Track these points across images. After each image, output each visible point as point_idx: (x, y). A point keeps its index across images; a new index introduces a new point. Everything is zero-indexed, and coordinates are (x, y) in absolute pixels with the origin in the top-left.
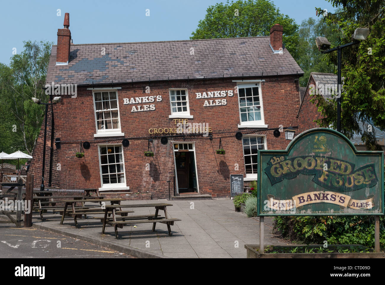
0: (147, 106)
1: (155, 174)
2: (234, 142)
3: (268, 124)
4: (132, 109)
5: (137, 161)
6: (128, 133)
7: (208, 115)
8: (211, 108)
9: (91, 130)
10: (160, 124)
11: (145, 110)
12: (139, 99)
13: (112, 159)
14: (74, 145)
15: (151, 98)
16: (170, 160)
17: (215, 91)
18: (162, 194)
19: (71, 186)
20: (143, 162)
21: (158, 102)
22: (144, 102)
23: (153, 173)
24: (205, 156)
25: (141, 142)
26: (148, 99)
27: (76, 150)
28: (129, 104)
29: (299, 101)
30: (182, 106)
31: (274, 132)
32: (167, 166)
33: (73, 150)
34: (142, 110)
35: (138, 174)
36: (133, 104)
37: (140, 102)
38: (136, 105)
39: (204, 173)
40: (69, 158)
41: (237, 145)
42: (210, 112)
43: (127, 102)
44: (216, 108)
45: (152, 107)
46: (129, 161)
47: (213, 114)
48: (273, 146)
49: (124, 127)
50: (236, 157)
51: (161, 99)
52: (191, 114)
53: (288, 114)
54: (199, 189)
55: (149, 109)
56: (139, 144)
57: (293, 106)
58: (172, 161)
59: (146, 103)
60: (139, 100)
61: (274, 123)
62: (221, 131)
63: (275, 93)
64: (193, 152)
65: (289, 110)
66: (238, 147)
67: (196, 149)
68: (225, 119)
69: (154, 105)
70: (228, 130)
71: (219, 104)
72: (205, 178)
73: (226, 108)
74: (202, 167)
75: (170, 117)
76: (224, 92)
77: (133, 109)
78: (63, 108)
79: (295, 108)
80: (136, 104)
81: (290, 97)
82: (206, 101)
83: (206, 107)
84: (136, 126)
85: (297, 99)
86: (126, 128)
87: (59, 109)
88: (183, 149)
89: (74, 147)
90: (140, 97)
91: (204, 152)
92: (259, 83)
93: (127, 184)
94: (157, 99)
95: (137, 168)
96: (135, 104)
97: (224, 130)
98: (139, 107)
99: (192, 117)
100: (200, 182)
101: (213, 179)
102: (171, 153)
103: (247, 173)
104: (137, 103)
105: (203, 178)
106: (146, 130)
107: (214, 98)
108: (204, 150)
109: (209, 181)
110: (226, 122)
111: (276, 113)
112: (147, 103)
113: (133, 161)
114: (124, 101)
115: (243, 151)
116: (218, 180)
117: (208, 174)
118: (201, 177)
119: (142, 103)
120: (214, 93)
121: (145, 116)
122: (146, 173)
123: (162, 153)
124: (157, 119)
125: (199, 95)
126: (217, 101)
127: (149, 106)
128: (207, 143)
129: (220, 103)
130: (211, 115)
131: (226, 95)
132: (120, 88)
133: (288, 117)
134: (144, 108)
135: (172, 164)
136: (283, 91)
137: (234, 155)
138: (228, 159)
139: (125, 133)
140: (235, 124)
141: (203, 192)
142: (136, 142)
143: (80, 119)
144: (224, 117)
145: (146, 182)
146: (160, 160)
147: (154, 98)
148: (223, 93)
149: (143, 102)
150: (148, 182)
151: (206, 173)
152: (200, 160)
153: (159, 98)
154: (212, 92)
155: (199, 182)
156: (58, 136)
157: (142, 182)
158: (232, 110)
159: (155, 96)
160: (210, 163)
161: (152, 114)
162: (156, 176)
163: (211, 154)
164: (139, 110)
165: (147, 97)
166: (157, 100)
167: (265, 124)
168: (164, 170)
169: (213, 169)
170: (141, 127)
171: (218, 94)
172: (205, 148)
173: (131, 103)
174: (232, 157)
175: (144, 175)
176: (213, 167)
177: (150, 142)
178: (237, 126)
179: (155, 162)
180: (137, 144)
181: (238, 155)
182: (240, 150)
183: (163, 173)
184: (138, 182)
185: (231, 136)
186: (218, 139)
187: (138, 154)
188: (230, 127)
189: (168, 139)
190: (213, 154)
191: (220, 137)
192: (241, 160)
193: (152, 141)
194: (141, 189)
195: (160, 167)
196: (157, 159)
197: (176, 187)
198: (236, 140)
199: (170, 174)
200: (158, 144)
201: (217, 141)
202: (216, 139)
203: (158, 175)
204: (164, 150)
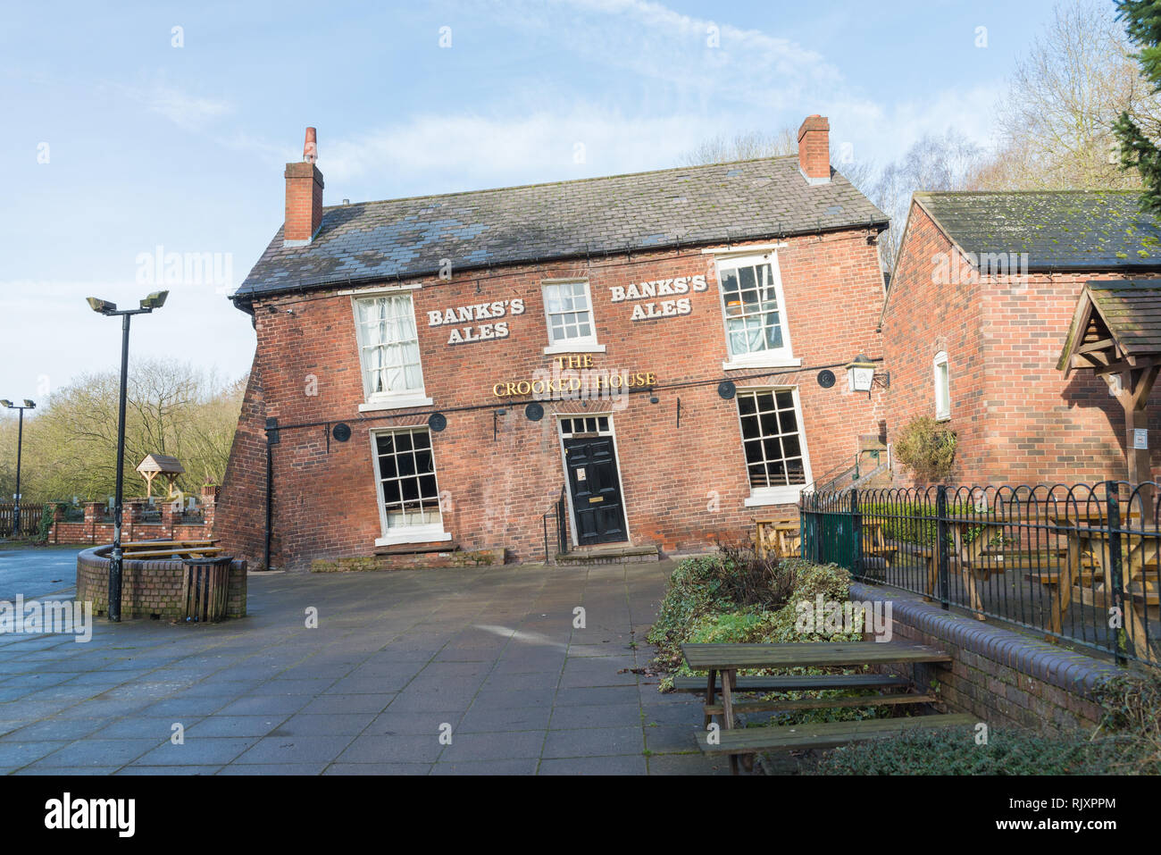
0: (486, 328)
1: (515, 498)
2: (716, 408)
3: (802, 355)
4: (449, 337)
5: (468, 466)
6: (441, 397)
7: (644, 341)
8: (649, 324)
9: (352, 394)
10: (522, 369)
11: (484, 336)
12: (467, 310)
13: (406, 466)
14: (312, 433)
15: (497, 307)
16: (553, 460)
17: (660, 279)
18: (534, 550)
19: (308, 535)
20: (482, 468)
21: (514, 315)
22: (479, 316)
23: (511, 495)
24: (640, 448)
25: (475, 418)
26: (489, 309)
27: (315, 446)
28: (442, 324)
29: (882, 293)
30: (577, 324)
31: (820, 377)
32: (545, 477)
33: (311, 446)
34: (476, 338)
35: (473, 500)
36: (454, 323)
37: (470, 317)
38: (459, 325)
39: (641, 491)
40: (299, 468)
41: (722, 416)
42: (649, 335)
43: (436, 320)
44: (664, 322)
45: (501, 330)
46: (447, 469)
47: (658, 339)
48: (819, 413)
49: (431, 382)
50: (721, 445)
51: (522, 309)
52: (600, 342)
53: (854, 327)
54: (632, 533)
55: (492, 335)
56: (472, 422)
57: (867, 308)
58: (557, 463)
59: (482, 321)
60: (466, 312)
61: (818, 353)
62: (679, 379)
63: (815, 276)
64: (611, 438)
65: (856, 318)
66: (725, 420)
67: (617, 430)
68: (689, 348)
69: (505, 324)
70: (698, 377)
71: (670, 311)
72: (643, 504)
73: (689, 322)
74: (636, 474)
75: (547, 351)
76: (684, 280)
77: (452, 337)
78: (283, 343)
79: (872, 311)
80: (459, 323)
81: (855, 283)
82: (638, 307)
83: (638, 320)
84: (463, 378)
85: (877, 289)
86: (437, 386)
87: (273, 346)
88: (586, 431)
89: (311, 440)
90: (469, 305)
91: (638, 435)
92: (770, 251)
93: (444, 525)
94: (512, 309)
95: (468, 484)
96: (456, 323)
97: (686, 378)
98: (467, 330)
99: (602, 348)
100: (632, 513)
101: (666, 504)
102: (554, 442)
103: (754, 485)
104: (463, 322)
105: (638, 504)
106: (488, 387)
107: (656, 297)
108: (637, 431)
109: (656, 510)
110: (690, 357)
111: (822, 327)
112: (487, 319)
113: (459, 467)
114: (428, 318)
115: (738, 430)
116: (677, 507)
117: (652, 493)
119: (474, 320)
120: (656, 285)
121: (483, 353)
122: (491, 497)
123: (531, 444)
124: (514, 358)
125: (617, 293)
126: (664, 304)
127: (494, 326)
128: (645, 414)
129: (674, 310)
130: (652, 340)
131: (689, 288)
132: (420, 286)
133: (853, 336)
134: (479, 332)
135: (558, 471)
136: (838, 268)
137: (718, 440)
138: (702, 453)
139: (434, 399)
140: (715, 361)
141: (640, 540)
142: (464, 419)
143: (325, 368)
144: (686, 344)
145: (494, 519)
146: (527, 462)
147: (504, 307)
148: (680, 284)
149: (477, 318)
150: (497, 518)
151: (646, 490)
152: (631, 457)
153: (517, 306)
154: (652, 283)
155: (628, 514)
156: (273, 414)
157: (481, 520)
158: (704, 325)
159: (507, 302)
160: (655, 463)
161: (501, 347)
162: (519, 502)
163: (656, 442)
164: (468, 338)
165: (486, 305)
166: (513, 311)
167: (795, 356)
168: (536, 487)
169: (663, 479)
170: (475, 380)
171: (667, 286)
172: (641, 427)
173: (446, 322)
174: (713, 447)
175: (487, 501)
176: (664, 475)
177: (499, 418)
178: (722, 365)
179: (514, 468)
180: (467, 422)
181: (728, 440)
182: (731, 427)
183: (534, 496)
184: (472, 521)
185: (706, 393)
186: (672, 402)
187: (470, 449)
188: (703, 370)
189: (544, 408)
190: (661, 441)
191: (678, 395)
192: (734, 452)
193: (504, 413)
194: (480, 538)
195: (526, 479)
196: (519, 459)
197: (569, 529)
198: (720, 403)
199: (552, 498)
200: (517, 421)
201: (671, 406)
202: (668, 402)
203: (523, 501)
204: (535, 437)
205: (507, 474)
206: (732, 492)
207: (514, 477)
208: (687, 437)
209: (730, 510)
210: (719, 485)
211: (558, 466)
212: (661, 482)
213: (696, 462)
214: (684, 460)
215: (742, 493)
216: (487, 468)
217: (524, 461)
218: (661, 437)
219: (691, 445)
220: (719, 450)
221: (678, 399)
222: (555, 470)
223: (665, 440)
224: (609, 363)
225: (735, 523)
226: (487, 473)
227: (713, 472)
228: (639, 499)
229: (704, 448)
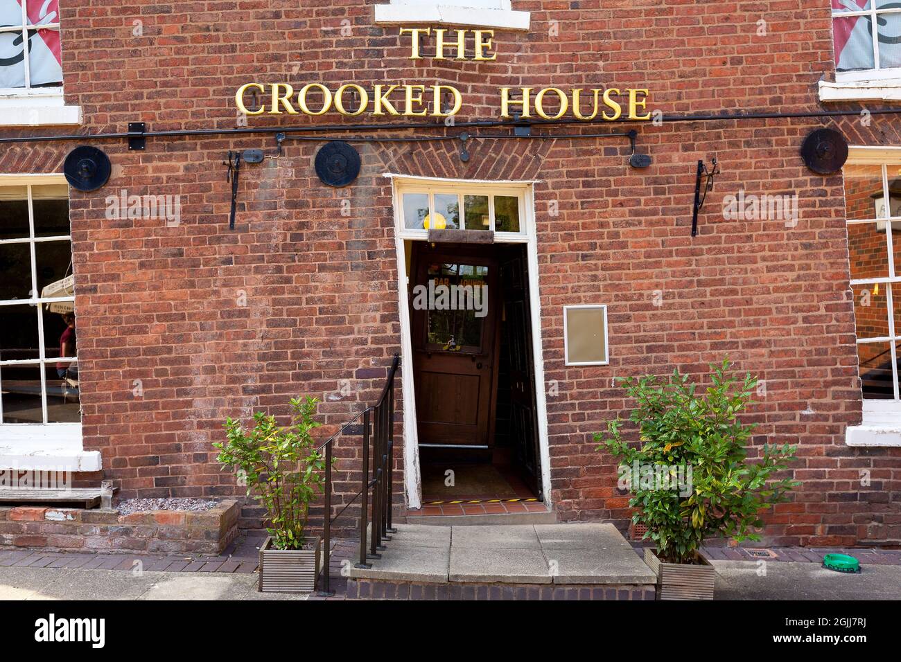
5: (155, 288)
6: (103, 109)
10: (315, 56)
16: (374, 289)
20: (193, 295)
23: (260, 369)
24: (595, 278)
25: (187, 169)
32: (351, 332)
35: (162, 373)
39: (589, 385)
46: (104, 290)
49: (84, 68)
50: (798, 288)
54: (555, 485)
56: (177, 179)
58: (383, 297)
64: (522, 247)
66: (814, 225)
67: (539, 229)
72: (591, 417)
75: (383, 14)
84: (162, 63)
86: (97, 77)
88: (462, 226)
91: (593, 246)
93: (87, 433)
95: (153, 334)
99: (522, 20)
100: (562, 440)
103: (867, 392)
105: (579, 417)
106: (225, 91)
108: (591, 236)
110: (740, 61)
113: (132, 287)
115: (843, 256)
118: (564, 407)
122: (210, 370)
123: (322, 246)
128: (615, 193)
135: (384, 319)
137: (791, 275)
138: (748, 302)
139: (86, 110)
140: (800, 77)
141: (575, 508)
142: (156, 169)
145: (213, 425)
146: (307, 290)
150: (222, 424)
151: (602, 384)
152: (569, 300)
155: (551, 441)
157: (181, 426)
160: (628, 318)
162: (278, 389)
163: (637, 266)
168: (325, 354)
169: (647, 360)
170: (193, 73)
172: (602, 225)
174: (776, 290)
175: (199, 380)
176: (650, 349)
177: (247, 175)
178: (816, 88)
179: (275, 302)
180: (164, 176)
181: (815, 276)
182: (825, 245)
183: (319, 376)
184: (158, 427)
185: (770, 154)
186: (685, 169)
187: (166, 243)
188: (767, 97)
189: (363, 156)
190: (647, 266)
191: (702, 155)
192: (828, 308)
193: (258, 162)
194: (176, 471)
195: (302, 332)
196: (288, 280)
197: (401, 466)
198: (804, 184)
199: (366, 385)
200: (294, 184)
201: (679, 180)
202: (674, 169)
203: (289, 388)
204: (335, 229)
205: (256, 316)
206: (815, 406)
207: (271, 324)
208: (717, 261)
209: (807, 452)
210: (784, 385)
211: (385, 307)
212: (640, 367)
213: (731, 324)
214: (701, 316)
215: (842, 411)
216: (204, 296)
217: (301, 287)
218: (648, 255)
219: (722, 282)
220: (791, 299)
221: (700, 163)
222: (378, 314)
223: (657, 264)
224: (535, 59)
225: (816, 485)
226: (205, 307)
227: (772, 353)
228: (582, 406)
229: (754, 291)
